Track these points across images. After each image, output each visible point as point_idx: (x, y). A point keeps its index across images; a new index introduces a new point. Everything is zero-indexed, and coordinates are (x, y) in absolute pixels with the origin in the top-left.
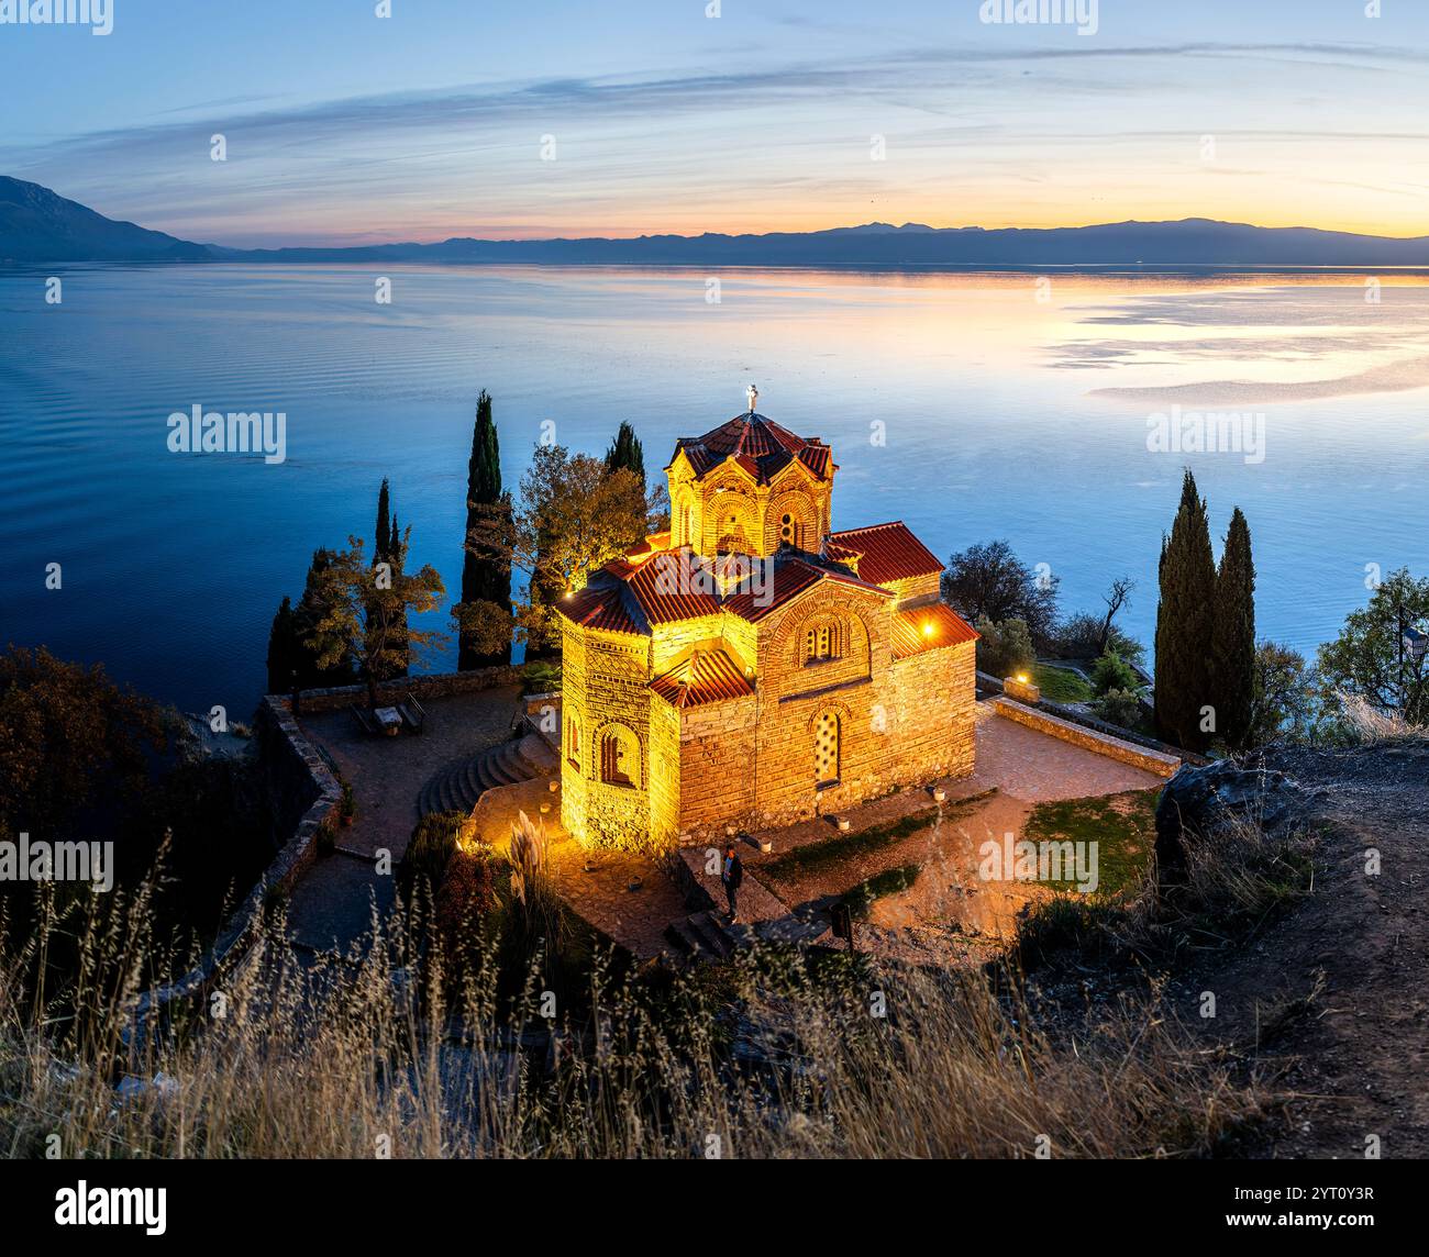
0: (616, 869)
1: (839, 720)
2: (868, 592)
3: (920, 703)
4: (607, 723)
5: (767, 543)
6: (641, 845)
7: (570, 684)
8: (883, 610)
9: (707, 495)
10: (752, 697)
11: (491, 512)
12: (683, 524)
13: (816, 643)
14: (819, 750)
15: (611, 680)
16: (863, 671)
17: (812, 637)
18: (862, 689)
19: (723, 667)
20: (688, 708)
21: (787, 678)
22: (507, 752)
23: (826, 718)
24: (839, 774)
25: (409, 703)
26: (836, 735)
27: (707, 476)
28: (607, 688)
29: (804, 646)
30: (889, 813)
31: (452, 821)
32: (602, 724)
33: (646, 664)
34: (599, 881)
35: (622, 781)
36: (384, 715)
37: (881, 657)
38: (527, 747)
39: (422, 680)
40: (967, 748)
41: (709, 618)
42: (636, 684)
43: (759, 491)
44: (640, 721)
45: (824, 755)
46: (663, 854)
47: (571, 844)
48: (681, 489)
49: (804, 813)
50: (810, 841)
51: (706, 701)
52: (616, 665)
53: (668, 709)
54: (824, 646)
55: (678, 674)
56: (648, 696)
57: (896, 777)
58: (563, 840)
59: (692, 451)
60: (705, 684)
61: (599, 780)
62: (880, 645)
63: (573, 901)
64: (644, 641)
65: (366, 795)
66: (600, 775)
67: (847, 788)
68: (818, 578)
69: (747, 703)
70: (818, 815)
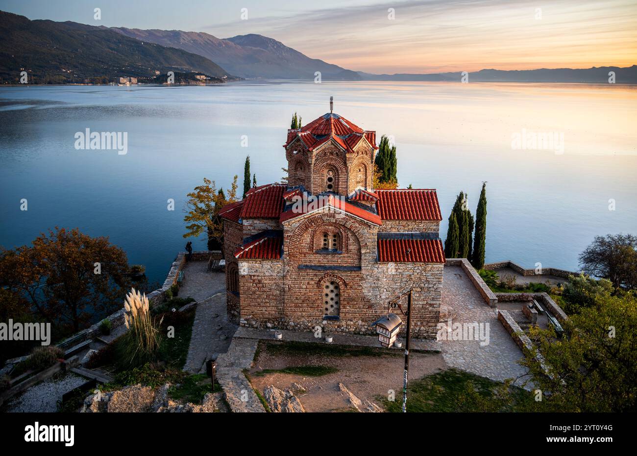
1: (339, 286)
8: (371, 231)
10: (281, 261)
13: (329, 242)
14: (328, 299)
16: (355, 263)
17: (327, 239)
18: (354, 273)
21: (305, 256)
23: (332, 283)
24: (339, 315)
26: (338, 293)
40: (433, 325)
49: (314, 328)
51: (253, 258)
54: (335, 245)
62: (368, 251)
67: (344, 323)
69: (277, 264)
70: (323, 331)
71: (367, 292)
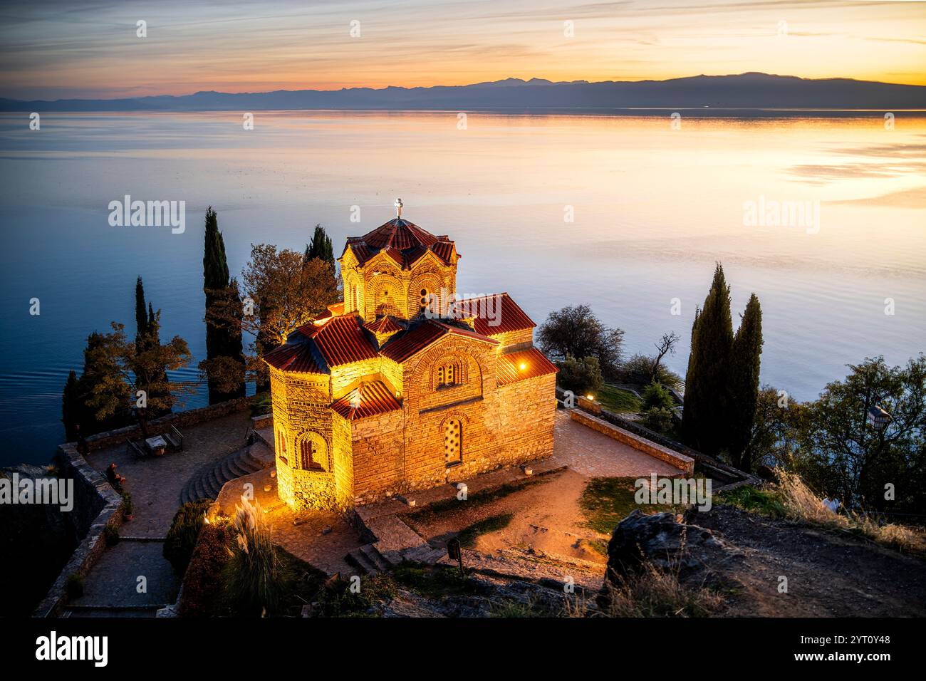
0: (315, 522)
1: (461, 424)
2: (480, 342)
3: (517, 414)
4: (304, 432)
5: (410, 309)
6: (331, 506)
7: (277, 409)
8: (491, 353)
9: (367, 277)
10: (400, 411)
11: (223, 295)
12: (352, 297)
13: (444, 375)
14: (448, 443)
15: (304, 404)
16: (477, 392)
17: (442, 372)
18: (476, 405)
19: (381, 392)
20: (356, 420)
21: (424, 398)
22: (241, 455)
23: (452, 423)
24: (461, 457)
25: (171, 432)
26: (459, 433)
27: (367, 264)
28: (302, 409)
29: (436, 377)
30: (494, 482)
31: (202, 506)
32: (301, 433)
33: (327, 393)
34: (302, 531)
35: (317, 468)
36: (153, 442)
37: (489, 384)
38: (255, 451)
39: (181, 415)
40: (548, 440)
41: (371, 360)
42: (322, 406)
43: (404, 274)
44: (326, 430)
45: (451, 446)
46: (345, 510)
47: (285, 509)
48: (350, 273)
49: (438, 481)
50: (440, 499)
51: (369, 415)
52: (308, 394)
53: (343, 421)
54: (450, 377)
55: (349, 398)
56: (331, 413)
57: (500, 459)
58: (280, 507)
59: (356, 246)
60: (368, 404)
61: (301, 468)
62: (489, 376)
63: (286, 544)
64: (325, 378)
65: (142, 498)
66: (301, 465)
67: (466, 466)
68: (445, 333)
69: (397, 415)
70: (447, 482)
71: (489, 423)
